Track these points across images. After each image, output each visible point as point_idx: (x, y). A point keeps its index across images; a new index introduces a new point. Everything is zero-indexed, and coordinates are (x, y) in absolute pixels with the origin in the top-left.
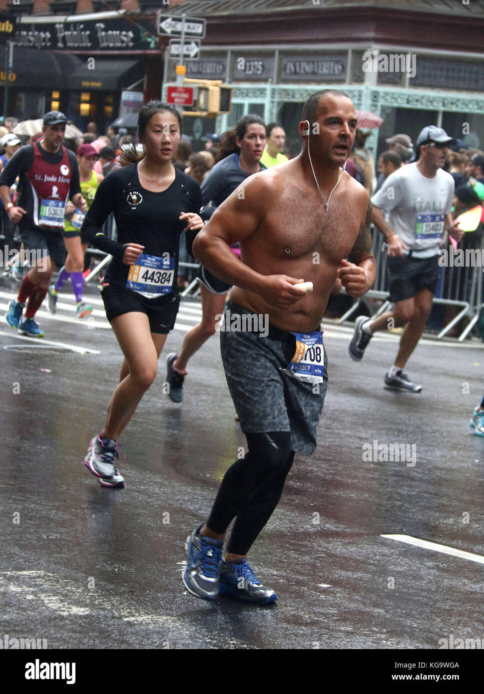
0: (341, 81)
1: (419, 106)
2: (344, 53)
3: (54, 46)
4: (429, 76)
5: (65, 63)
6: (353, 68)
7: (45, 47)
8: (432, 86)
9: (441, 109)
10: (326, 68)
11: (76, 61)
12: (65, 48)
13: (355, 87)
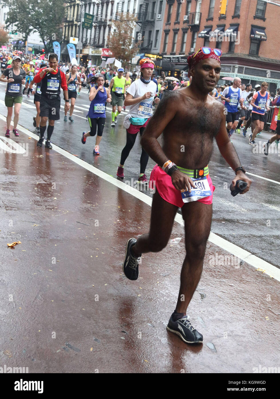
0: (230, 72)
1: (246, 78)
2: (231, 66)
3: (170, 62)
4: (248, 72)
5: (172, 65)
6: (232, 69)
7: (168, 62)
8: (249, 74)
9: (250, 79)
10: (227, 69)
11: (174, 65)
12: (173, 62)
13: (233, 73)
